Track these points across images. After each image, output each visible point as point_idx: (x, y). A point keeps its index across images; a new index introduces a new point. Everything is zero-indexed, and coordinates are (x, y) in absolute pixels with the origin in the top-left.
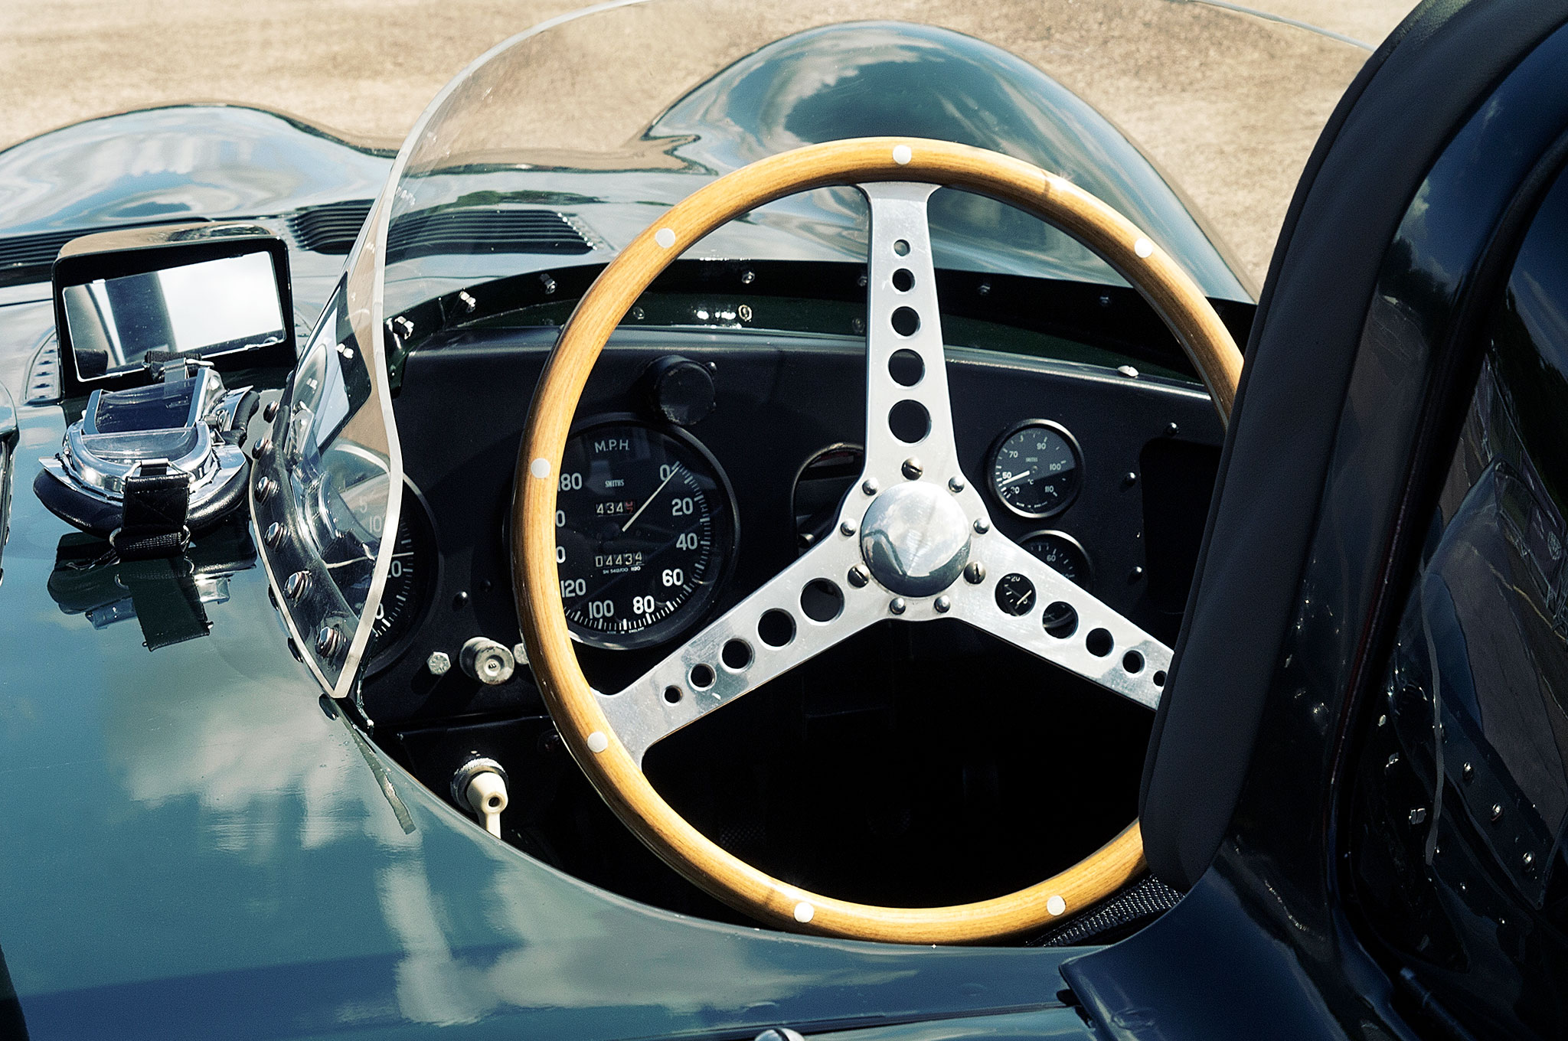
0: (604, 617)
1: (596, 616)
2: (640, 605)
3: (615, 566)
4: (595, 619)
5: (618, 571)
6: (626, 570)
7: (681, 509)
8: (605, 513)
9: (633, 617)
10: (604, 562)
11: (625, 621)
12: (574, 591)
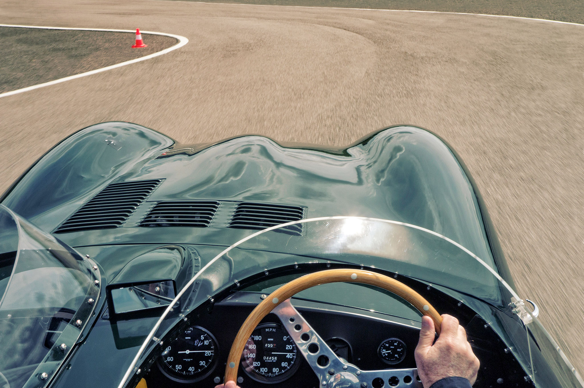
0: (264, 372)
1: (262, 371)
2: (275, 370)
3: (269, 360)
4: (262, 372)
5: (269, 361)
6: (272, 361)
7: (289, 348)
8: (267, 346)
9: (272, 373)
10: (266, 358)
11: (270, 373)
12: (257, 365)
